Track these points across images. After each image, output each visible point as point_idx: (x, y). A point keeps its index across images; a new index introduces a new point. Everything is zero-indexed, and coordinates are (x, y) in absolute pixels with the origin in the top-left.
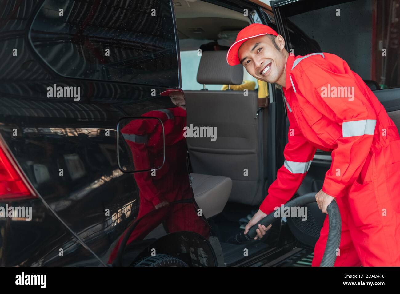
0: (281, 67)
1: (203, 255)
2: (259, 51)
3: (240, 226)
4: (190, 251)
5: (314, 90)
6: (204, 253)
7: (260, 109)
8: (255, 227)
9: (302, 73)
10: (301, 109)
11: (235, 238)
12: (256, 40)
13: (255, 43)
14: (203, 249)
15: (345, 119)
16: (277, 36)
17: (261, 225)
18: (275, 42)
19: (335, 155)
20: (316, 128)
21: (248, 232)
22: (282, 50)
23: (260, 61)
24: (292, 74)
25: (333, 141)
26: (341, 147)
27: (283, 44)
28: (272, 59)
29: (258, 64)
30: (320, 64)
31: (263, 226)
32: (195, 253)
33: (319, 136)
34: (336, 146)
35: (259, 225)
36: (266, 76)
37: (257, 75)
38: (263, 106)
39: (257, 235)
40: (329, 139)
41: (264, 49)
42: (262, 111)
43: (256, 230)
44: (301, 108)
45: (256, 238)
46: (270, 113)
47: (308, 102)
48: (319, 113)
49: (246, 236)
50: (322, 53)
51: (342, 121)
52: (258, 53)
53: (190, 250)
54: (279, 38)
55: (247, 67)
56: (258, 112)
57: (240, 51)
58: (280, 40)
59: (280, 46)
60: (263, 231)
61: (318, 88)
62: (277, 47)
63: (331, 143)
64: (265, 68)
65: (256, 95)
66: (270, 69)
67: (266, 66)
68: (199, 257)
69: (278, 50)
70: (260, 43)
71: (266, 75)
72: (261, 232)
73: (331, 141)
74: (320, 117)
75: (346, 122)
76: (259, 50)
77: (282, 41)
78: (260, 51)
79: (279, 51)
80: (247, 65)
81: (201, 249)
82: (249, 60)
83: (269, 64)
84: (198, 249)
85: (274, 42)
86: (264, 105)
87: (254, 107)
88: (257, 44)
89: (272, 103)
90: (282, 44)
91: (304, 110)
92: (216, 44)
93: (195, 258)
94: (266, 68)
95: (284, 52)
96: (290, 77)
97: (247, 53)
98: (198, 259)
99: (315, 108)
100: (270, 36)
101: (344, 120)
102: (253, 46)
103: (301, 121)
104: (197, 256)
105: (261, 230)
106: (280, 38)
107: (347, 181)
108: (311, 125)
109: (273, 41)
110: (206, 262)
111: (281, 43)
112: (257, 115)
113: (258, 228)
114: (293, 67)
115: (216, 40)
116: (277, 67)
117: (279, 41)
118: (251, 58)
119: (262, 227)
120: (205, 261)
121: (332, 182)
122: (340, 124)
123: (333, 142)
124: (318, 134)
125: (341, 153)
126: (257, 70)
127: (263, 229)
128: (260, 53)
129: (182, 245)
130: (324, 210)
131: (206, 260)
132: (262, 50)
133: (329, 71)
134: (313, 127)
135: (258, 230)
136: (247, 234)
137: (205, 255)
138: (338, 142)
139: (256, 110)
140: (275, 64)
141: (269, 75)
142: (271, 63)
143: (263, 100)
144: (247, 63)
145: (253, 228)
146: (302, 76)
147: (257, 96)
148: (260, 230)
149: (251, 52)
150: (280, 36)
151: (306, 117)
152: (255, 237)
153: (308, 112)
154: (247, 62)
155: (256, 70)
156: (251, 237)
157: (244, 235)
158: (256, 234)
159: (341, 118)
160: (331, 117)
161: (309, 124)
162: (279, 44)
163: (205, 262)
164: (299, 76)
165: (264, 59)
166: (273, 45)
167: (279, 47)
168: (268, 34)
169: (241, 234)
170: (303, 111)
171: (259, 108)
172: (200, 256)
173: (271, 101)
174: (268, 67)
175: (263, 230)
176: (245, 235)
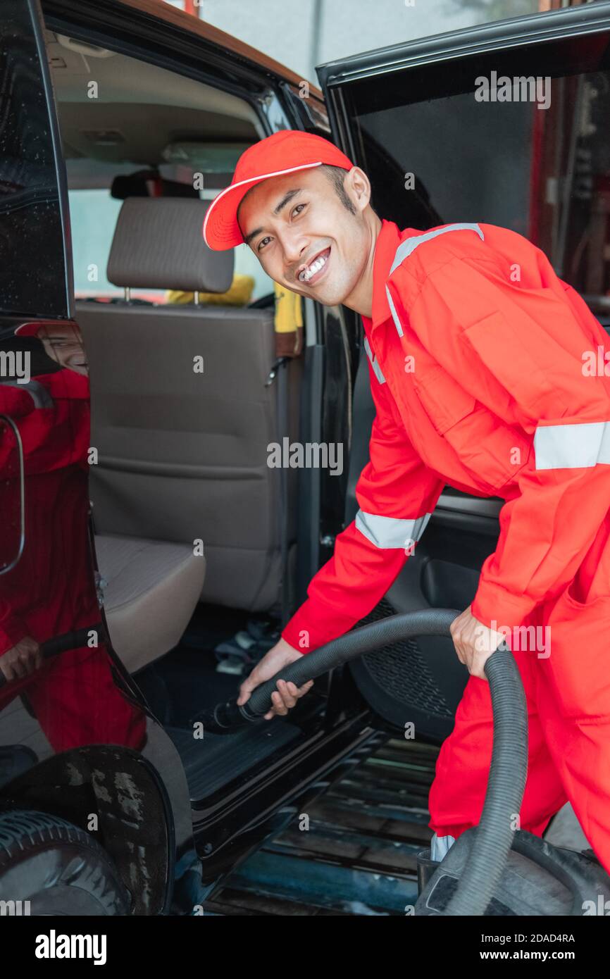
0: (357, 261)
1: (132, 792)
2: (296, 213)
3: (217, 663)
4: (93, 779)
5: (454, 332)
6: (134, 786)
7: (280, 360)
8: (269, 685)
9: (423, 283)
10: (416, 384)
11: (213, 714)
12: (289, 181)
13: (287, 190)
14: (131, 776)
15: (544, 417)
16: (349, 171)
17: (286, 682)
18: (343, 189)
19: (513, 517)
20: (458, 439)
21: (249, 700)
22: (363, 211)
23: (298, 241)
24: (392, 284)
25: (504, 475)
26: (530, 496)
27: (366, 195)
28: (333, 239)
29: (293, 251)
30: (472, 259)
31: (291, 686)
32: (109, 783)
33: (463, 461)
34: (513, 490)
35: (281, 682)
36: (313, 285)
37: (290, 280)
38: (288, 355)
39: (272, 708)
40: (492, 470)
41: (310, 207)
42: (285, 367)
43: (270, 694)
44: (417, 381)
45: (268, 716)
46: (306, 372)
47: (438, 365)
48: (467, 394)
49: (243, 712)
50: (477, 224)
51: (534, 423)
52: (293, 218)
53: (94, 777)
54: (354, 177)
55: (264, 255)
56: (275, 369)
57: (241, 209)
58: (357, 182)
59: (357, 199)
60: (289, 697)
61: (468, 327)
62: (348, 204)
63: (498, 480)
64: (313, 261)
65: (270, 322)
66: (326, 266)
67: (316, 258)
68: (120, 797)
69: (349, 213)
70: (299, 190)
71: (316, 283)
72: (284, 701)
73: (498, 476)
74: (471, 408)
75: (547, 425)
76: (297, 209)
77: (363, 184)
78: (299, 212)
79: (353, 213)
80: (263, 250)
81: (125, 775)
82: (269, 238)
83: (324, 251)
84: (117, 774)
85: (340, 187)
86: (292, 351)
87: (264, 354)
88: (290, 194)
89: (312, 348)
90: (362, 195)
91: (424, 388)
92: (155, 176)
93: (108, 799)
94: (316, 262)
95: (366, 217)
96: (388, 291)
97: (262, 218)
98: (115, 799)
99: (456, 383)
100: (329, 171)
101: (541, 421)
102: (278, 199)
103: (414, 414)
104: (113, 792)
105: (285, 694)
106: (357, 175)
107: (543, 591)
108: (442, 430)
109: (336, 184)
110: (138, 810)
111: (360, 191)
112: (272, 375)
113: (276, 689)
114: (396, 264)
115: (155, 166)
116: (346, 261)
117: (356, 184)
118: (275, 233)
119: (288, 689)
120: (136, 808)
121: (501, 594)
122: (528, 430)
123: (504, 481)
124: (464, 456)
125: (531, 515)
126: (289, 266)
127: (290, 692)
128: (299, 219)
129: (69, 765)
130: (477, 670)
131: (139, 804)
132: (304, 210)
133: (498, 278)
134: (449, 436)
135: (275, 696)
136: (246, 705)
137: (138, 793)
138: (522, 482)
139: (269, 365)
140: (342, 254)
141: (322, 284)
142: (329, 249)
143: (290, 337)
144: (262, 245)
145: (262, 689)
146: (421, 291)
147: (273, 326)
148: (281, 696)
149: (273, 216)
150: (357, 170)
151: (429, 405)
152: (266, 712)
153: (438, 395)
154: (263, 242)
155: (285, 265)
156: (257, 714)
157: (237, 707)
158: (269, 704)
159: (534, 414)
160: (501, 411)
161: (438, 427)
162: (353, 194)
163: (136, 810)
164: (415, 290)
165: (309, 238)
166: (337, 198)
167: (353, 202)
168: (323, 164)
169: (228, 705)
170: (420, 388)
171: (277, 359)
172: (123, 794)
173: (312, 340)
174: (322, 260)
175: (291, 695)
176: (241, 706)
